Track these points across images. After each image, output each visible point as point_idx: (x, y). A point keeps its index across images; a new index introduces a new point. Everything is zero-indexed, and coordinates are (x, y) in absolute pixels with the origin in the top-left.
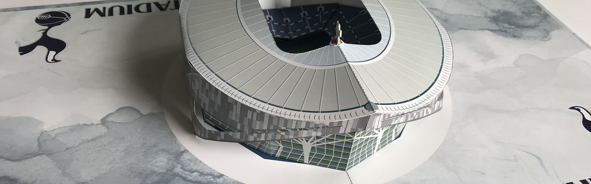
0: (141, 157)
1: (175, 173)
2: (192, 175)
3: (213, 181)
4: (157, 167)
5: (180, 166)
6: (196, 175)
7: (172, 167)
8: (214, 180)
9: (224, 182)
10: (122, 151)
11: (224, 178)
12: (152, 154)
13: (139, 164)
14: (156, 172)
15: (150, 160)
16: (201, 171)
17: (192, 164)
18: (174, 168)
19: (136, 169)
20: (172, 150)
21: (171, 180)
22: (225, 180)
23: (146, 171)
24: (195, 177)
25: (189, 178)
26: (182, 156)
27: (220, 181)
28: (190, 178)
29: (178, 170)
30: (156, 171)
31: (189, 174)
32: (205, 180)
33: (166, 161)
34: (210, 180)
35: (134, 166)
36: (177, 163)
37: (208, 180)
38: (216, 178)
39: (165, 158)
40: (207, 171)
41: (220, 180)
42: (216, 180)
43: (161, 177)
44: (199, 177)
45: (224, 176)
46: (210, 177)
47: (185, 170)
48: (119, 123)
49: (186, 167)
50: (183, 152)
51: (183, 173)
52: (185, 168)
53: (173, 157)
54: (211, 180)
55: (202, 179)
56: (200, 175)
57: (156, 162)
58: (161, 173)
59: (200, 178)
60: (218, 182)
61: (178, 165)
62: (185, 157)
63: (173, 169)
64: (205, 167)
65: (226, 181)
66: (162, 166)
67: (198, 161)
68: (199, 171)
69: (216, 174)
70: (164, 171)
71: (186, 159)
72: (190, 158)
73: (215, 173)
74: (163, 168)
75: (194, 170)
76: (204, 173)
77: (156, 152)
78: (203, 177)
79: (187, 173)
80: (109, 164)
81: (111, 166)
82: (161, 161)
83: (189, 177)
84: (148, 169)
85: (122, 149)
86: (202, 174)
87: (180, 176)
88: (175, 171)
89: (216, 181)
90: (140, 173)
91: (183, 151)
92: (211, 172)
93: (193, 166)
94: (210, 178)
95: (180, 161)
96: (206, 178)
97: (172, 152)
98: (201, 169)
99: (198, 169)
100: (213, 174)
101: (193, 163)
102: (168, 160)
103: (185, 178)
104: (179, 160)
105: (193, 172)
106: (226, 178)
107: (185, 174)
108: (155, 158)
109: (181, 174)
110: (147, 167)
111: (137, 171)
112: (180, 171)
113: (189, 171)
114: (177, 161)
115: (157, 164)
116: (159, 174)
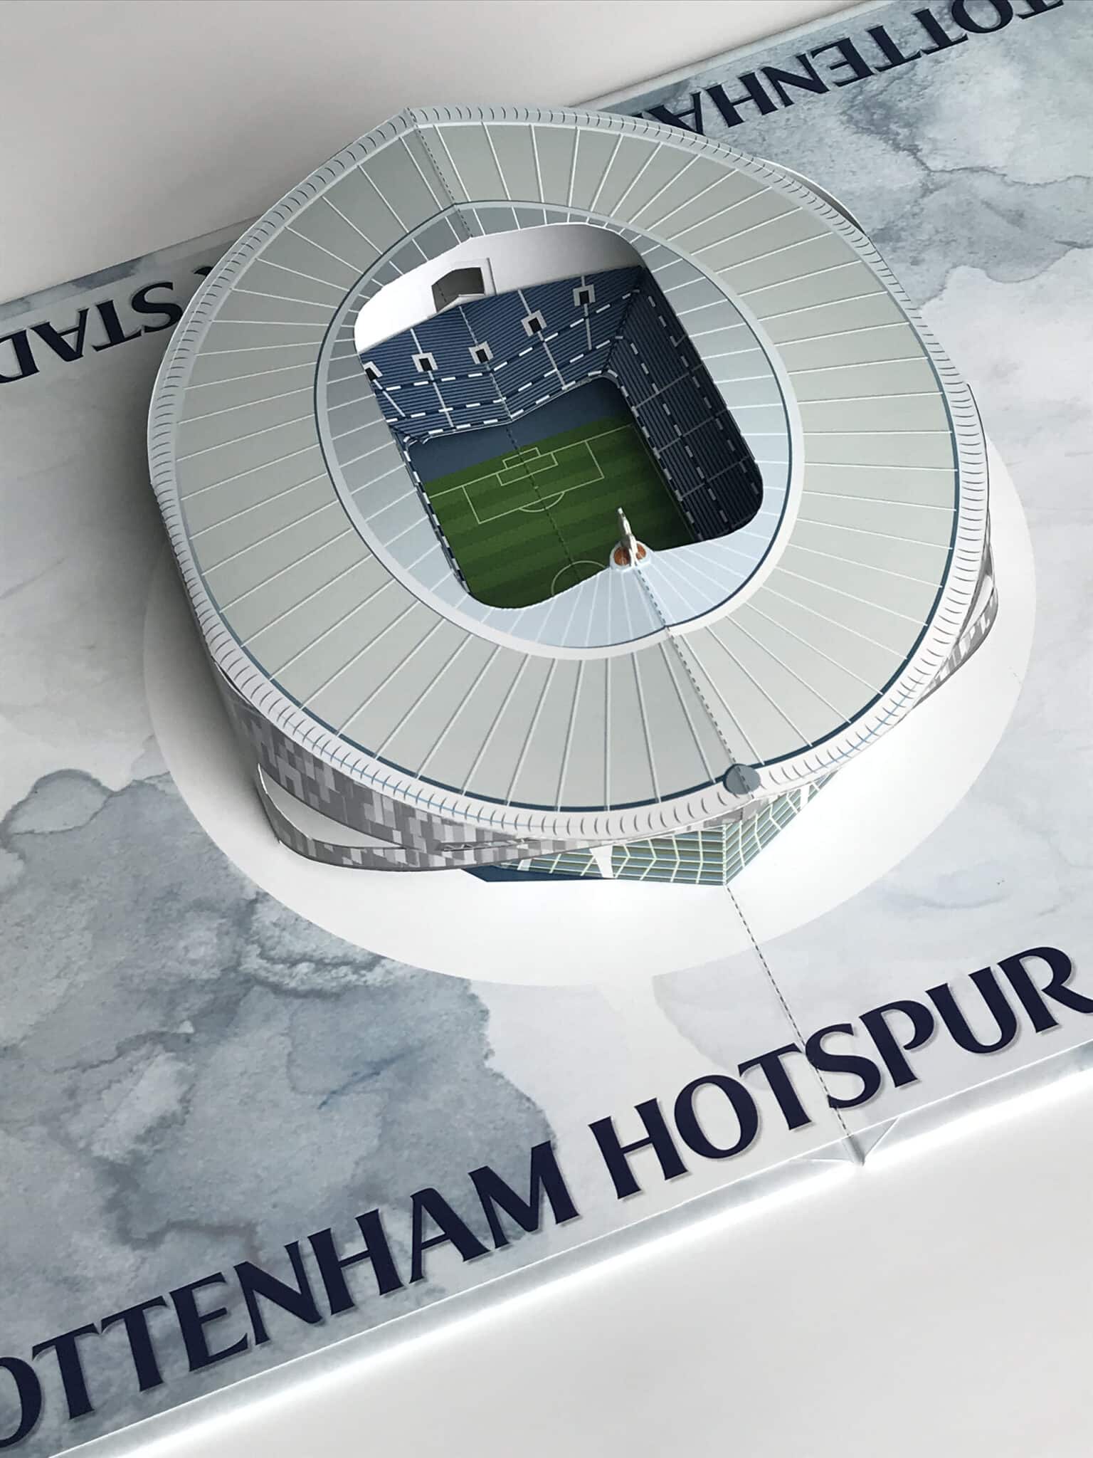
0: (143, 941)
1: (246, 975)
2: (294, 975)
3: (357, 983)
4: (194, 962)
5: (254, 950)
6: (306, 970)
7: (235, 956)
8: (357, 980)
9: (386, 979)
10: (85, 929)
11: (383, 966)
12: (171, 925)
13: (140, 962)
14: (194, 980)
15: (167, 944)
16: (317, 955)
17: (287, 937)
18: (242, 959)
19: (136, 980)
20: (224, 901)
21: (240, 1000)
22: (389, 972)
23: (167, 983)
24: (305, 978)
25: (288, 984)
26: (254, 917)
27: (375, 979)
28: (293, 984)
29: (253, 963)
30: (193, 977)
31: (287, 972)
32: (334, 984)
33: (215, 941)
34: (348, 978)
35: (130, 972)
36: (247, 942)
37: (343, 981)
38: (363, 972)
39: (209, 929)
40: (333, 952)
41: (375, 976)
42: (364, 976)
43: (212, 996)
44: (315, 975)
45: (383, 962)
46: (344, 970)
47: (272, 960)
48: (51, 833)
49: (274, 949)
50: (255, 901)
51: (269, 972)
52: (272, 953)
53: (230, 924)
54: (350, 982)
55: (326, 980)
56: (316, 970)
57: (186, 949)
58: (207, 981)
59: (320, 981)
60: (369, 983)
61: (249, 947)
62: (265, 916)
63: (239, 964)
64: (327, 942)
65: (392, 977)
66: (208, 959)
67: (304, 925)
68: (312, 956)
69: (359, 958)
70: (215, 973)
71: (267, 923)
72: (279, 919)
73: (357, 954)
74: (211, 964)
75: (298, 957)
76: (327, 961)
77: (181, 915)
78: (326, 973)
79: (282, 970)
80: (58, 976)
81: (64, 983)
82: (201, 944)
83: (287, 980)
84: (169, 974)
85: (84, 923)
86: (321, 964)
87: (263, 983)
88: (245, 969)
89: (365, 982)
90: (153, 992)
91: (254, 897)
92: (345, 956)
93: (291, 941)
94: (346, 975)
95: (251, 932)
96: (334, 976)
97: (224, 906)
98: (314, 951)
99: (308, 949)
100: (351, 960)
101: (290, 934)
102: (219, 935)
103: (277, 985)
104: (250, 929)
105: (294, 963)
106: (389, 966)
107: (275, 974)
108: (181, 937)
109: (263, 974)
110: (166, 970)
111: (144, 988)
112: (261, 967)
113: (283, 961)
114: (245, 936)
115: (192, 955)
116: (203, 987)
